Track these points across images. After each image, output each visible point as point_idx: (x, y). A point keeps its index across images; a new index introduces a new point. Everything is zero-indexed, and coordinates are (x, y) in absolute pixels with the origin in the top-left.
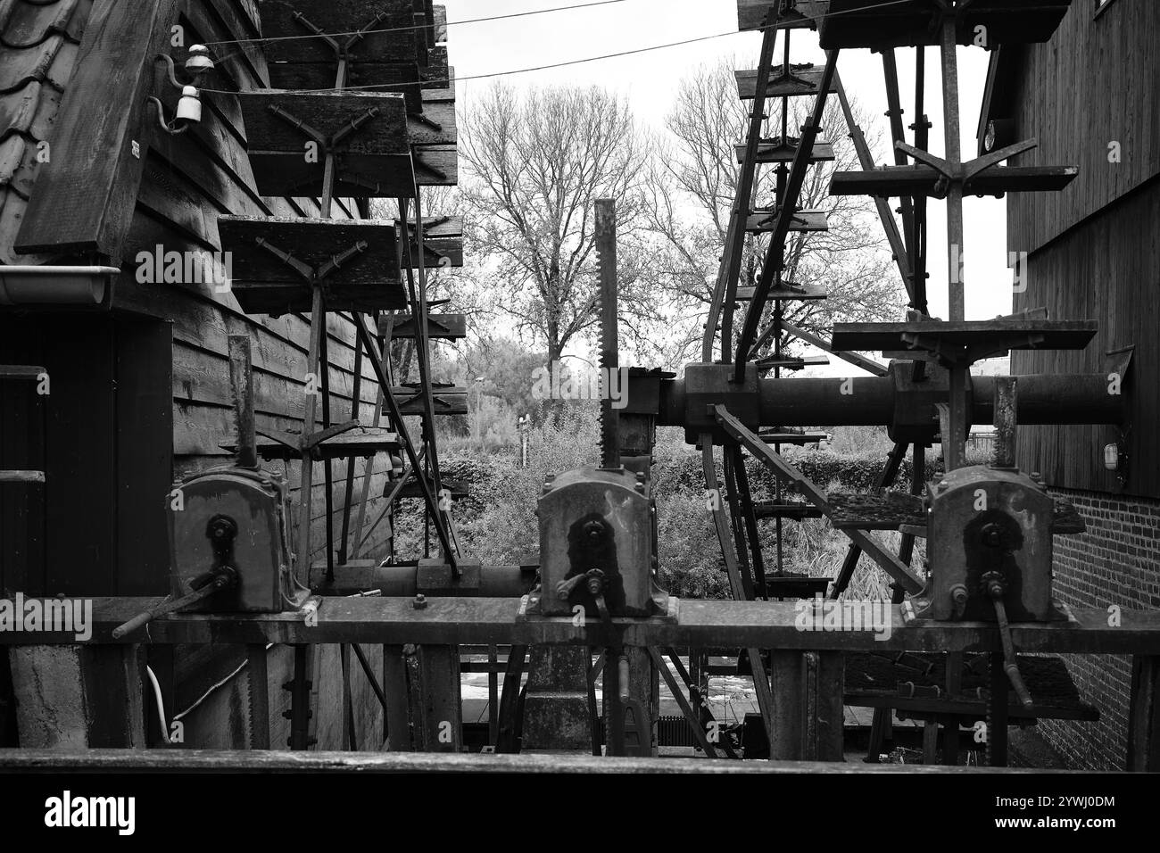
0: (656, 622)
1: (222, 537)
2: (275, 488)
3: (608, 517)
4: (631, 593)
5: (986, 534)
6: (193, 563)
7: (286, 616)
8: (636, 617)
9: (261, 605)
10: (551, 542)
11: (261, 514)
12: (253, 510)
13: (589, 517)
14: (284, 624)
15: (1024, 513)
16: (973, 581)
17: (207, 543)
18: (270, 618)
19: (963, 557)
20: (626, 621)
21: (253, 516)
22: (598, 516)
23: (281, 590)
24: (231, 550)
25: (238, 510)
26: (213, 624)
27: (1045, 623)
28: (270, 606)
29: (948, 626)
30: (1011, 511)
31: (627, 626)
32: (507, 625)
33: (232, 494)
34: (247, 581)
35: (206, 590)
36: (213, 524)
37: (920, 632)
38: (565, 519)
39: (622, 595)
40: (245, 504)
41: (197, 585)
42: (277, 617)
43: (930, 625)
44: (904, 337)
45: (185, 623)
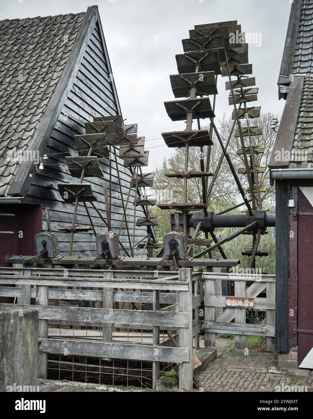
0: (118, 260)
1: (44, 244)
2: (53, 235)
3: (107, 241)
4: (113, 255)
5: (172, 244)
6: (40, 249)
7: (56, 259)
8: (114, 259)
9: (51, 257)
10: (98, 245)
11: (50, 240)
12: (49, 239)
13: (104, 241)
14: (55, 260)
15: (178, 240)
16: (171, 252)
17: (42, 245)
18: (53, 259)
19: (169, 248)
20: (113, 260)
21: (49, 240)
22: (106, 241)
23: (55, 254)
24: (46, 246)
25: (46, 239)
26: (44, 260)
27: (184, 260)
28: (53, 257)
29: (168, 261)
30: (176, 239)
31: (113, 261)
32: (92, 261)
33: (46, 236)
34: (49, 252)
35: (42, 253)
36: (43, 242)
37: (163, 262)
38: (100, 241)
39: (111, 255)
40: (48, 238)
41: (41, 252)
42: (54, 259)
43: (165, 261)
44: (169, 207)
45: (39, 260)
